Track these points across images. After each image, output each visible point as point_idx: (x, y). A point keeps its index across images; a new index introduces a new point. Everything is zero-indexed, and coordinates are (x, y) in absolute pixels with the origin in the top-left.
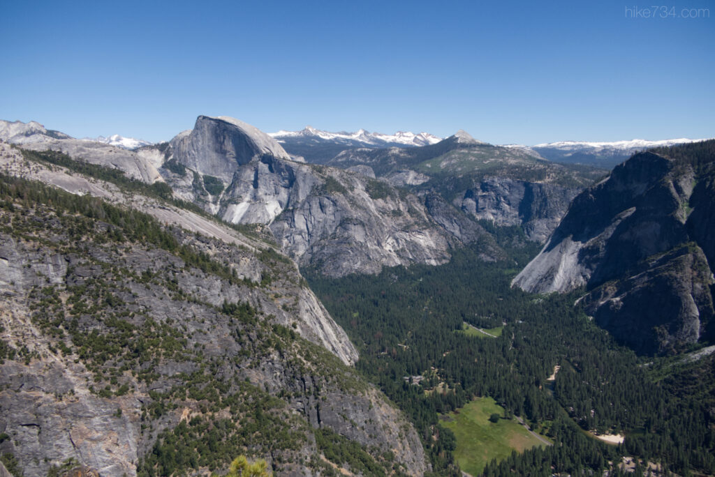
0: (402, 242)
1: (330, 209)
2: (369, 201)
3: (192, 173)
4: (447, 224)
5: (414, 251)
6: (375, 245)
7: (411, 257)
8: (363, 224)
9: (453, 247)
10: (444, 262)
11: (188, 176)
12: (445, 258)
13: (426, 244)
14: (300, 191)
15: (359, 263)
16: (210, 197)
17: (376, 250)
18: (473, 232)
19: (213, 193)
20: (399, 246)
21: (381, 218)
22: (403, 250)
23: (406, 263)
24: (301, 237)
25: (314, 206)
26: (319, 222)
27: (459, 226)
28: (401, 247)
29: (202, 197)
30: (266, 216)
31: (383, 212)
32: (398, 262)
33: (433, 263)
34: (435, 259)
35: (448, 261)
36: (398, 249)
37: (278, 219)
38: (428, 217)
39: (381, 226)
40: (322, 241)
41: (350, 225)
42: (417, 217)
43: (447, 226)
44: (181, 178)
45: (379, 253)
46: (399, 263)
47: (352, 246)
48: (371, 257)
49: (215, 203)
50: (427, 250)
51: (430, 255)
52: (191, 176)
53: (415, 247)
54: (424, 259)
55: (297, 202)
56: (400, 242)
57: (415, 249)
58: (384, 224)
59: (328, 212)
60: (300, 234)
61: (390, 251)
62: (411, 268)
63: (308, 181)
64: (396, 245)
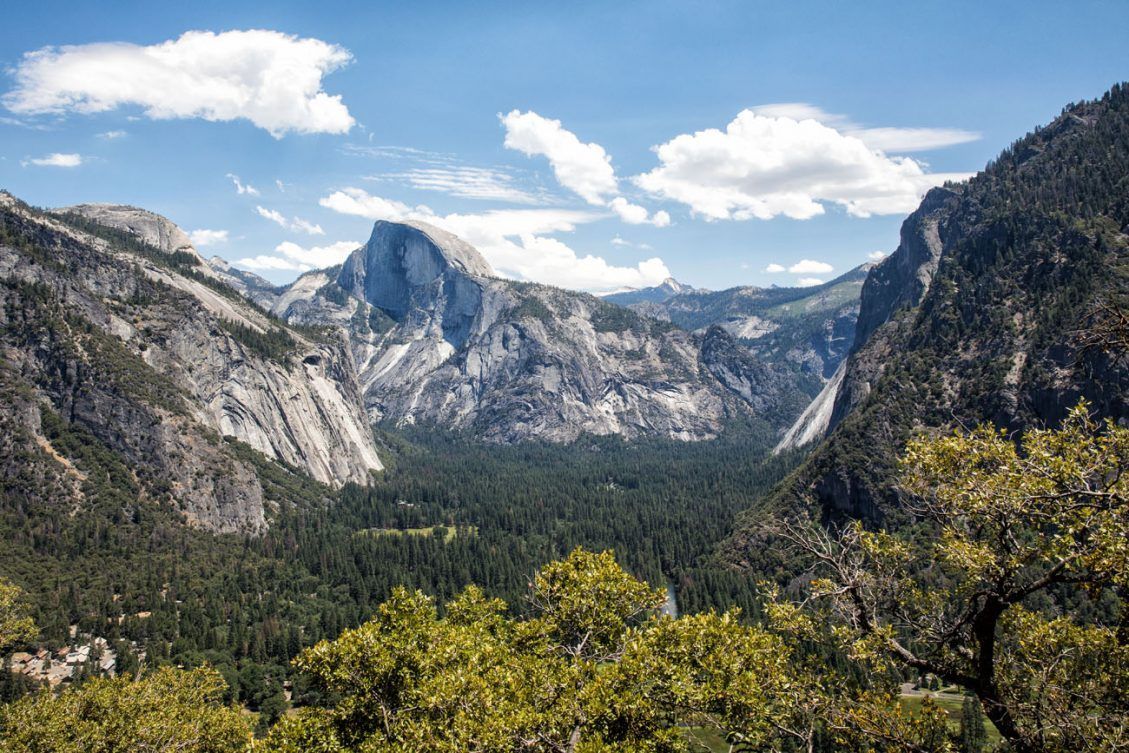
0: (632, 400)
1: (516, 342)
2: (590, 334)
3: (356, 304)
4: (729, 377)
5: (651, 415)
6: (578, 399)
7: (642, 424)
8: (560, 365)
9: (733, 415)
10: (707, 437)
11: (350, 306)
12: (710, 431)
13: (679, 405)
14: (484, 319)
15: (543, 425)
16: (372, 336)
17: (577, 407)
18: (776, 391)
19: (377, 331)
20: (625, 406)
21: (600, 358)
22: (631, 412)
23: (630, 432)
24: (470, 387)
25: (496, 338)
26: (496, 362)
27: (751, 381)
28: (628, 408)
29: (359, 335)
30: (435, 360)
31: (610, 351)
32: (616, 428)
33: (685, 436)
34: (689, 431)
35: (713, 437)
36: (623, 410)
37: (448, 362)
38: (699, 367)
39: (596, 371)
40: (496, 391)
41: (539, 367)
42: (672, 362)
43: (729, 380)
44: (338, 308)
45: (581, 411)
46: (617, 431)
47: (536, 398)
48: (565, 416)
49: (375, 344)
50: (678, 416)
51: (680, 424)
52: (353, 306)
53: (655, 409)
54: (668, 430)
55: (477, 335)
56: (629, 399)
57: (655, 412)
58: (602, 368)
59: (511, 347)
60: (470, 382)
61: (607, 412)
62: (638, 442)
63: (496, 304)
64: (621, 403)
